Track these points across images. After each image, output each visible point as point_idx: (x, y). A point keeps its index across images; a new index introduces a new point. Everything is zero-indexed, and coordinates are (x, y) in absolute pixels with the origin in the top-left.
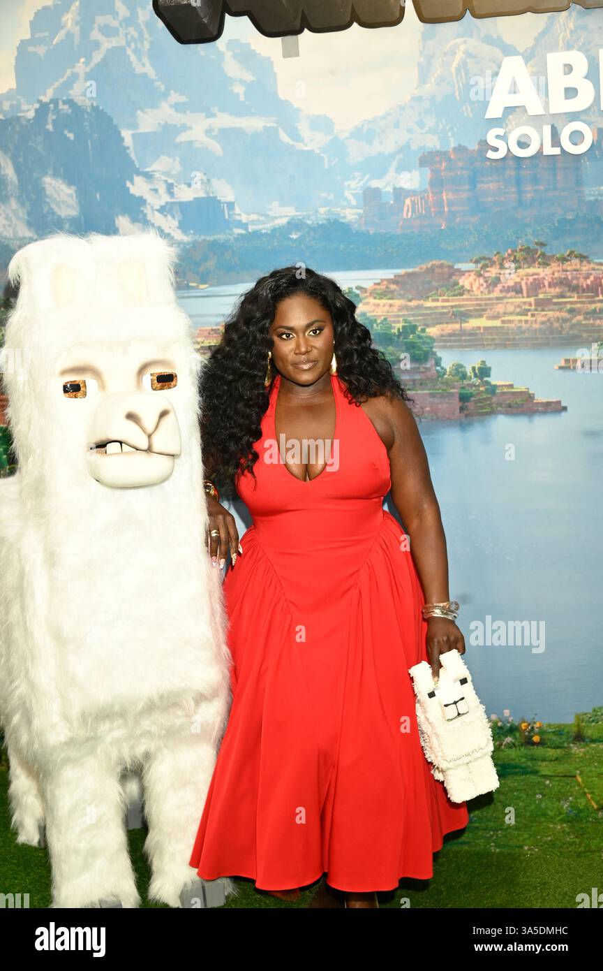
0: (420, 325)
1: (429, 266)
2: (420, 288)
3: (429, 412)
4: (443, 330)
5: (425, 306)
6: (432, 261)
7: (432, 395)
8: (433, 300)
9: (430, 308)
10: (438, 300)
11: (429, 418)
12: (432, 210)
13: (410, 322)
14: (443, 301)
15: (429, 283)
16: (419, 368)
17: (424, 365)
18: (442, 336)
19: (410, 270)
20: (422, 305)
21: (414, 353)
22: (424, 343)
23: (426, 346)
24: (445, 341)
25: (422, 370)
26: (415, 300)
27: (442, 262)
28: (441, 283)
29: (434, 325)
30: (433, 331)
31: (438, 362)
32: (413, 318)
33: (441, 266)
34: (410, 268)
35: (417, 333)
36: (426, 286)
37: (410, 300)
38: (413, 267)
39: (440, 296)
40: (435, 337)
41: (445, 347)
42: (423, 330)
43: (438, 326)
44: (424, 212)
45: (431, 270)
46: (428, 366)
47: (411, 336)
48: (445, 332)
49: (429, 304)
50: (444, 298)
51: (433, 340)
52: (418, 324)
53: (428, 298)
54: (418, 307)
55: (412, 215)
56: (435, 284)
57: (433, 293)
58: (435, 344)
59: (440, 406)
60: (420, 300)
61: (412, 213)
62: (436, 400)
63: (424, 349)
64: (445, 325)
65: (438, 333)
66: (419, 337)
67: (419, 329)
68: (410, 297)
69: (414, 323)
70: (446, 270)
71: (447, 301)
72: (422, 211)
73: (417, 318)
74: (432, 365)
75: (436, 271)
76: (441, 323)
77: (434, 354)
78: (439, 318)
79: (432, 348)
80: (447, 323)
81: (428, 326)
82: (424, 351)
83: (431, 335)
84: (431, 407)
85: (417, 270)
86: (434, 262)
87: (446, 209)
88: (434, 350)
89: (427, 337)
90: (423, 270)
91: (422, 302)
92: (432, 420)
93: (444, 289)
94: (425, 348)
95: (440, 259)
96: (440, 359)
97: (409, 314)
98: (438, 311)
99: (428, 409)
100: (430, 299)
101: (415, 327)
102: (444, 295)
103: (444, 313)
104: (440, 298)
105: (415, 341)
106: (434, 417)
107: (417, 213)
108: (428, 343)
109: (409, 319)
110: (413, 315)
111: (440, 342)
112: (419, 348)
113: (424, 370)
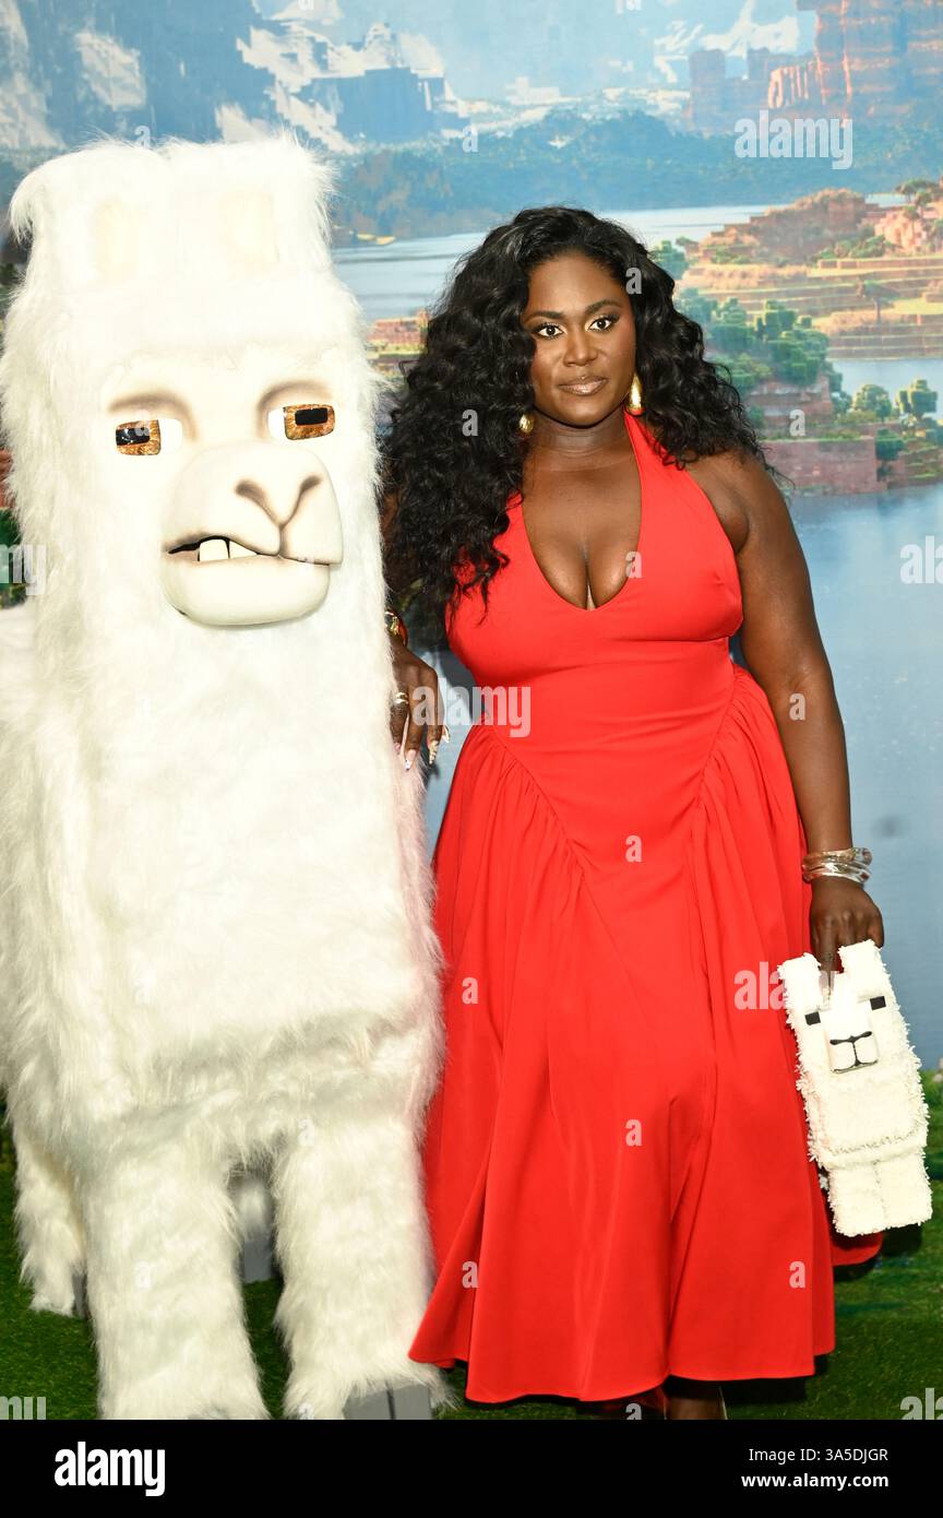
0: (800, 313)
1: (817, 199)
2: (801, 241)
3: (817, 479)
4: (844, 322)
5: (809, 275)
6: (822, 189)
7: (825, 447)
8: (825, 265)
9: (818, 280)
10: (834, 265)
11: (820, 491)
12: (822, 91)
13: (781, 308)
14: (845, 266)
15: (818, 231)
16: (798, 395)
17: (808, 390)
18: (843, 333)
19: (781, 208)
20: (805, 273)
21: (789, 365)
22: (809, 346)
23: (813, 352)
24: (849, 343)
25: (804, 398)
26: (791, 264)
27: (842, 191)
28: (840, 232)
29: (827, 313)
30: (825, 324)
31: (835, 384)
32: (786, 300)
33: (840, 199)
34: (780, 202)
35: (795, 328)
36: (812, 237)
37: (781, 266)
38: (787, 202)
39: (839, 256)
40: (829, 334)
41: (848, 354)
42: (807, 323)
43: (834, 314)
44: (806, 96)
45: (821, 207)
46: (815, 391)
47: (784, 334)
48: (850, 326)
49: (817, 272)
50: (846, 260)
51: (825, 340)
52: (797, 310)
53: (815, 260)
54: (797, 278)
55: (784, 103)
56: (828, 233)
57: (825, 250)
58: (829, 349)
59: (840, 468)
60: (799, 264)
61: (784, 98)
62: (831, 457)
63: (809, 358)
64: (849, 313)
65: (835, 328)
66: (799, 336)
67: (799, 320)
68: (781, 259)
69: (789, 310)
70: (850, 207)
71: (853, 265)
72: (803, 94)
73: (794, 299)
74: (823, 389)
75: (830, 209)
76: (840, 309)
77: (829, 367)
78: (837, 299)
79: (823, 356)
80: (853, 308)
81: (815, 314)
82: (809, 362)
83: (823, 331)
84: (823, 470)
85: (794, 206)
86: (827, 192)
87: (849, 90)
88: (828, 360)
89: (813, 336)
90: (805, 207)
91: (803, 268)
92: (825, 493)
93: (845, 242)
94: (810, 356)
95: (839, 186)
96: (840, 377)
97: (778, 292)
98: (835, 285)
99: (816, 473)
100: (820, 262)
101: (790, 317)
102: (846, 255)
103: (847, 290)
104: (839, 261)
105: (791, 343)
106: (828, 490)
107: (793, 98)
108: (816, 348)
109: (780, 300)
110: (788, 294)
111: (839, 345)
112: (799, 357)
113: (809, 399)
